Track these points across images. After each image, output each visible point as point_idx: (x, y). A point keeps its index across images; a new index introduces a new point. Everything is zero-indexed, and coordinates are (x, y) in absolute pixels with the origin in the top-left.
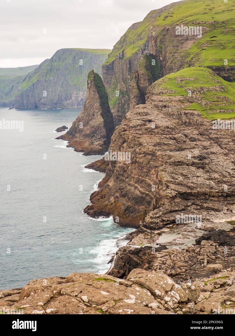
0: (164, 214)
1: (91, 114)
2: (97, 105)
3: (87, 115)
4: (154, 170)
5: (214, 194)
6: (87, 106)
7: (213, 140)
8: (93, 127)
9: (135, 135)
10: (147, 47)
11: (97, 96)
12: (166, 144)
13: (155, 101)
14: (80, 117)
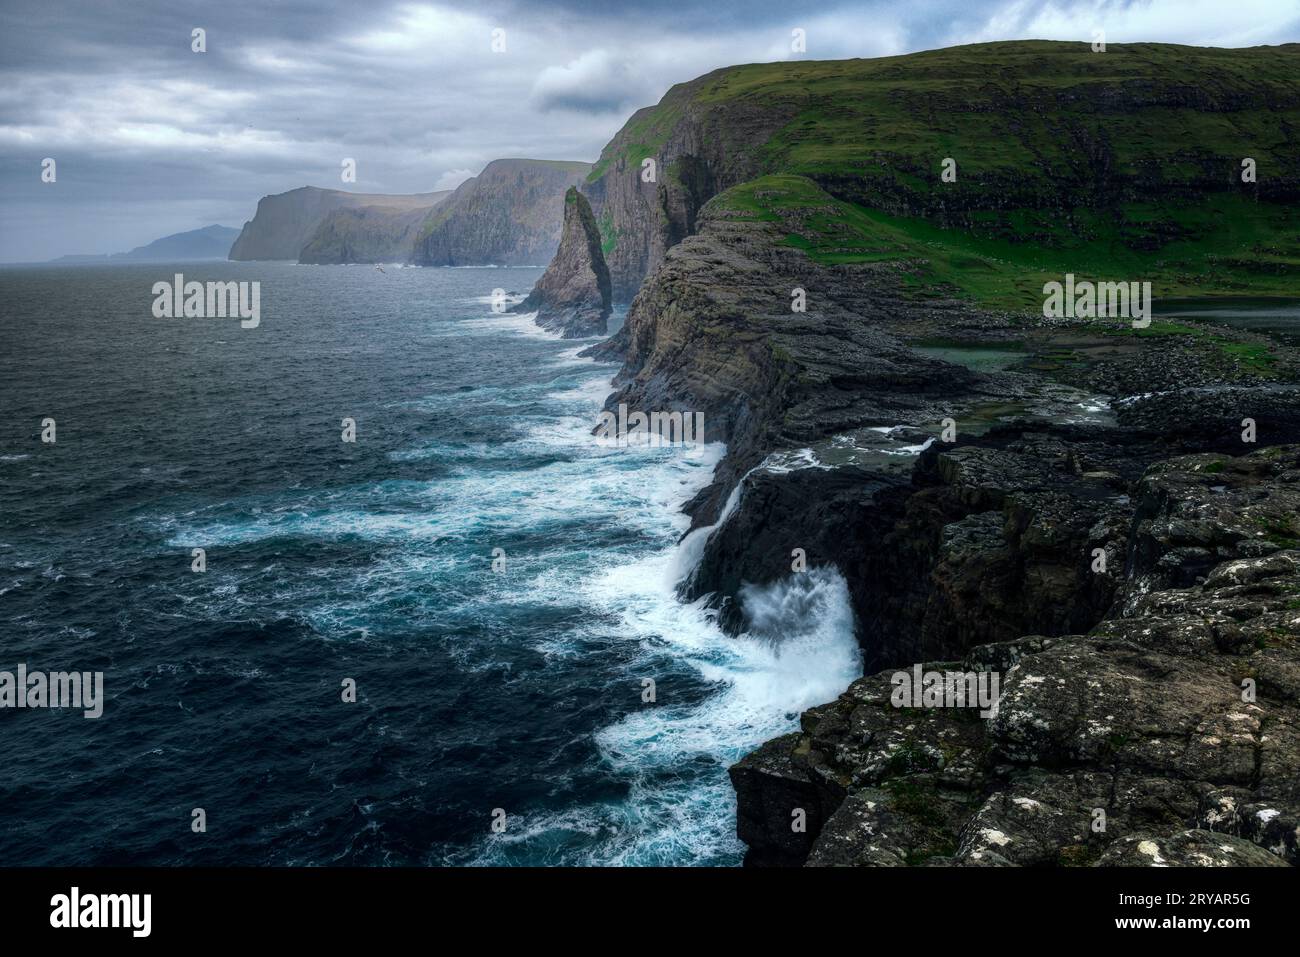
0: (818, 413)
1: (572, 267)
2: (583, 248)
3: (565, 268)
4: (741, 347)
5: (900, 380)
6: (564, 252)
7: (835, 300)
8: (577, 290)
9: (697, 285)
10: (670, 149)
11: (584, 234)
12: (759, 303)
13: (719, 230)
14: (551, 272)
